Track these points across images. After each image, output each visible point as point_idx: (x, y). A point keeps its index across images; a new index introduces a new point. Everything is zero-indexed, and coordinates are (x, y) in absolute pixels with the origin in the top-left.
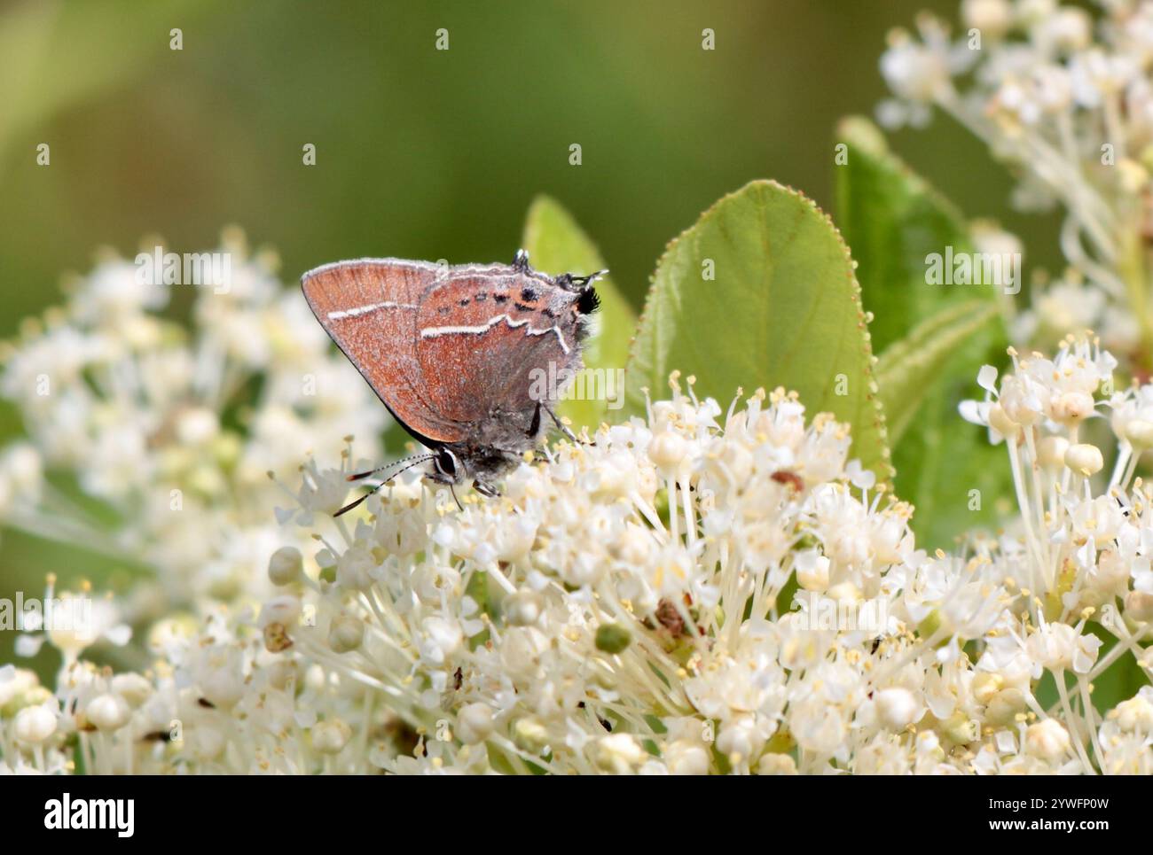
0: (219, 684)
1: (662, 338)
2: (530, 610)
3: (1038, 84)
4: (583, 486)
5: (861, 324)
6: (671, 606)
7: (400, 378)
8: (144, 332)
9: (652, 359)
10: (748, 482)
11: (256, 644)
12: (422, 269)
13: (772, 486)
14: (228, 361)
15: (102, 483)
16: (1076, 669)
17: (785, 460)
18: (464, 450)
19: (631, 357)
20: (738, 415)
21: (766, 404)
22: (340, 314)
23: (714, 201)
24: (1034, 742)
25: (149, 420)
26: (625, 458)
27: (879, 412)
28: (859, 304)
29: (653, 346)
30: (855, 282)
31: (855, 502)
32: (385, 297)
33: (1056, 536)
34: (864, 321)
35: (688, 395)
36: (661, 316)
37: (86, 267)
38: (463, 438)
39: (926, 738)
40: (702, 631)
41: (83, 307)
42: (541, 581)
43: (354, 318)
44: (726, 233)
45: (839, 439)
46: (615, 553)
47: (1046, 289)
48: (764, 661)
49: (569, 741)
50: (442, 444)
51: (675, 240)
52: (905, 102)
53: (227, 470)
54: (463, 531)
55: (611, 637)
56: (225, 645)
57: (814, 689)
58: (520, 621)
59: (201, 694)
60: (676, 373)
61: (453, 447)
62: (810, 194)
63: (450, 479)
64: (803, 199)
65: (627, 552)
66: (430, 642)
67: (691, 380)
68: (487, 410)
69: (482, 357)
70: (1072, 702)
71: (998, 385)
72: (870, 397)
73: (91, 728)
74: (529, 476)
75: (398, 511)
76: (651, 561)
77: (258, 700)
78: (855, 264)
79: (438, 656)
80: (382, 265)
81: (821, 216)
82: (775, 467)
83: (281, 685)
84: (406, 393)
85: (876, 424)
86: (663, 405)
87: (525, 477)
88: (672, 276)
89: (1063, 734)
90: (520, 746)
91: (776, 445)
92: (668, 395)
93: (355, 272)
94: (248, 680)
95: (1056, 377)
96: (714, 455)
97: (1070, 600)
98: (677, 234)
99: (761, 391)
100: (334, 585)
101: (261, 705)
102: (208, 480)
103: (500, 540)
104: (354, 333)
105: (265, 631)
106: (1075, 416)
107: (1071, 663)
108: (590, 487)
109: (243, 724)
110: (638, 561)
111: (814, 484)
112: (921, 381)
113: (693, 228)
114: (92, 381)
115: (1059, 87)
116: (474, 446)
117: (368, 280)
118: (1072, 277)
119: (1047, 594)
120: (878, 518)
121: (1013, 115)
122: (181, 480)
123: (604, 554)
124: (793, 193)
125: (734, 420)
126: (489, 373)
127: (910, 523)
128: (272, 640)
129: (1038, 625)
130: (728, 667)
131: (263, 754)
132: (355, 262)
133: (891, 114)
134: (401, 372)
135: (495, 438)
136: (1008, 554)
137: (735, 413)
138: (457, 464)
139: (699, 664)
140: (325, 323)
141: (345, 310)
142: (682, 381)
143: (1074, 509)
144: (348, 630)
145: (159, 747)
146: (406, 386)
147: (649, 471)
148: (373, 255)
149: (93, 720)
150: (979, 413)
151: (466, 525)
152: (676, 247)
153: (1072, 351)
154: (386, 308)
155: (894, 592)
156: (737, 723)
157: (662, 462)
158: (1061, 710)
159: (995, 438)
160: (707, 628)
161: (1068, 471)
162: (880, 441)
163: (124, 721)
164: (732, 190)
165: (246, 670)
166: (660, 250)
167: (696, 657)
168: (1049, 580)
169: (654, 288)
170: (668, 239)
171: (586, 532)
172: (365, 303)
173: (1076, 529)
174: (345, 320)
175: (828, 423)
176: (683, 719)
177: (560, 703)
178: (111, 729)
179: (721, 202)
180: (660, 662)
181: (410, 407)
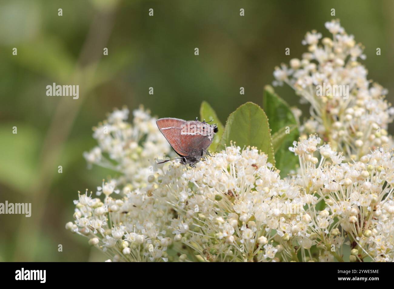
0: (138, 202)
1: (228, 133)
2: (202, 192)
3: (306, 80)
4: (213, 166)
5: (269, 132)
6: (230, 190)
7: (175, 142)
8: (123, 125)
9: (226, 138)
10: (247, 166)
11: (145, 194)
12: (181, 121)
13: (252, 167)
14: (140, 131)
15: (113, 157)
16: (312, 204)
17: (254, 162)
18: (188, 157)
19: (222, 137)
20: (245, 151)
21: (250, 149)
22: (164, 129)
23: (239, 106)
24: (304, 219)
25: (124, 144)
26: (221, 160)
27: (272, 150)
28: (269, 128)
29: (227, 135)
30: (268, 123)
31: (268, 169)
32: (173, 126)
33: (308, 176)
34: (270, 131)
35: (234, 146)
36: (228, 129)
37: (111, 111)
38: (188, 155)
39: (282, 218)
40: (237, 196)
41: (111, 120)
42: (204, 186)
43: (167, 129)
44: (242, 113)
45: (265, 158)
46: (220, 181)
47: (306, 121)
48: (249, 202)
49: (210, 218)
50: (183, 156)
51: (231, 114)
52: (278, 81)
53: (139, 154)
54: (188, 174)
55: (218, 197)
56: (139, 195)
57: (260, 208)
58: (200, 194)
59: (134, 204)
60: (232, 141)
61: (186, 157)
62: (259, 105)
63: (185, 163)
64: (258, 106)
65: (222, 181)
66: (182, 197)
67: (235, 143)
68: (193, 150)
69: (193, 139)
70: (311, 209)
71: (297, 145)
72: (271, 146)
73: (111, 211)
74: (202, 163)
75: (175, 169)
76: (227, 182)
77: (146, 206)
78: (268, 119)
79: (183, 200)
80: (173, 119)
81: (261, 110)
82: (252, 163)
83: (150, 203)
84: (176, 145)
85: (272, 152)
86: (228, 147)
87: (201, 164)
88: (231, 121)
89: (310, 217)
90: (200, 219)
91: (253, 159)
92: (230, 146)
93: (167, 120)
94: (144, 202)
95: (309, 143)
96: (240, 161)
97: (311, 189)
98: (231, 112)
99: (249, 146)
100: (161, 183)
101: (146, 207)
102: (135, 156)
103: (196, 177)
104: (167, 132)
105: (147, 192)
106: (312, 151)
107: (311, 202)
108: (215, 166)
109: (142, 211)
110: (224, 182)
111: (260, 166)
112: (281, 141)
113: (235, 111)
114: (112, 135)
115: (310, 80)
116: (190, 157)
117: (170, 122)
118: (312, 119)
119: (306, 187)
120: (273, 173)
121: (300, 86)
122: (129, 156)
123: (217, 181)
124: (256, 105)
125: (244, 152)
126: (194, 143)
127: (279, 174)
128: (148, 194)
129: (305, 194)
130: (242, 203)
131: (147, 218)
132: (167, 118)
133: (275, 84)
134: (176, 141)
135: (194, 156)
136: (298, 178)
137: (244, 150)
138: (186, 160)
139: (236, 202)
140: (161, 130)
141: (165, 128)
142: (233, 143)
143: (312, 171)
144: (164, 193)
145: (125, 214)
146: (177, 144)
147: (226, 162)
148: (171, 117)
149: (112, 210)
150: (293, 150)
151: (189, 173)
152: (231, 115)
153: (312, 137)
154: (173, 128)
155: (275, 187)
156: (243, 215)
157: (229, 161)
158: (309, 210)
159: (296, 154)
160: (237, 195)
161: (311, 163)
162: (273, 156)
163: (118, 210)
164: (243, 104)
165: (143, 200)
166: (228, 116)
167: (235, 201)
168: (307, 184)
169: (227, 123)
170: (230, 113)
171: (213, 176)
172: (169, 127)
173: (313, 175)
174: (165, 130)
175: (263, 154)
176: (232, 213)
177: (208, 211)
178: (116, 212)
179: (241, 106)
180: (228, 202)
181: (177, 148)
